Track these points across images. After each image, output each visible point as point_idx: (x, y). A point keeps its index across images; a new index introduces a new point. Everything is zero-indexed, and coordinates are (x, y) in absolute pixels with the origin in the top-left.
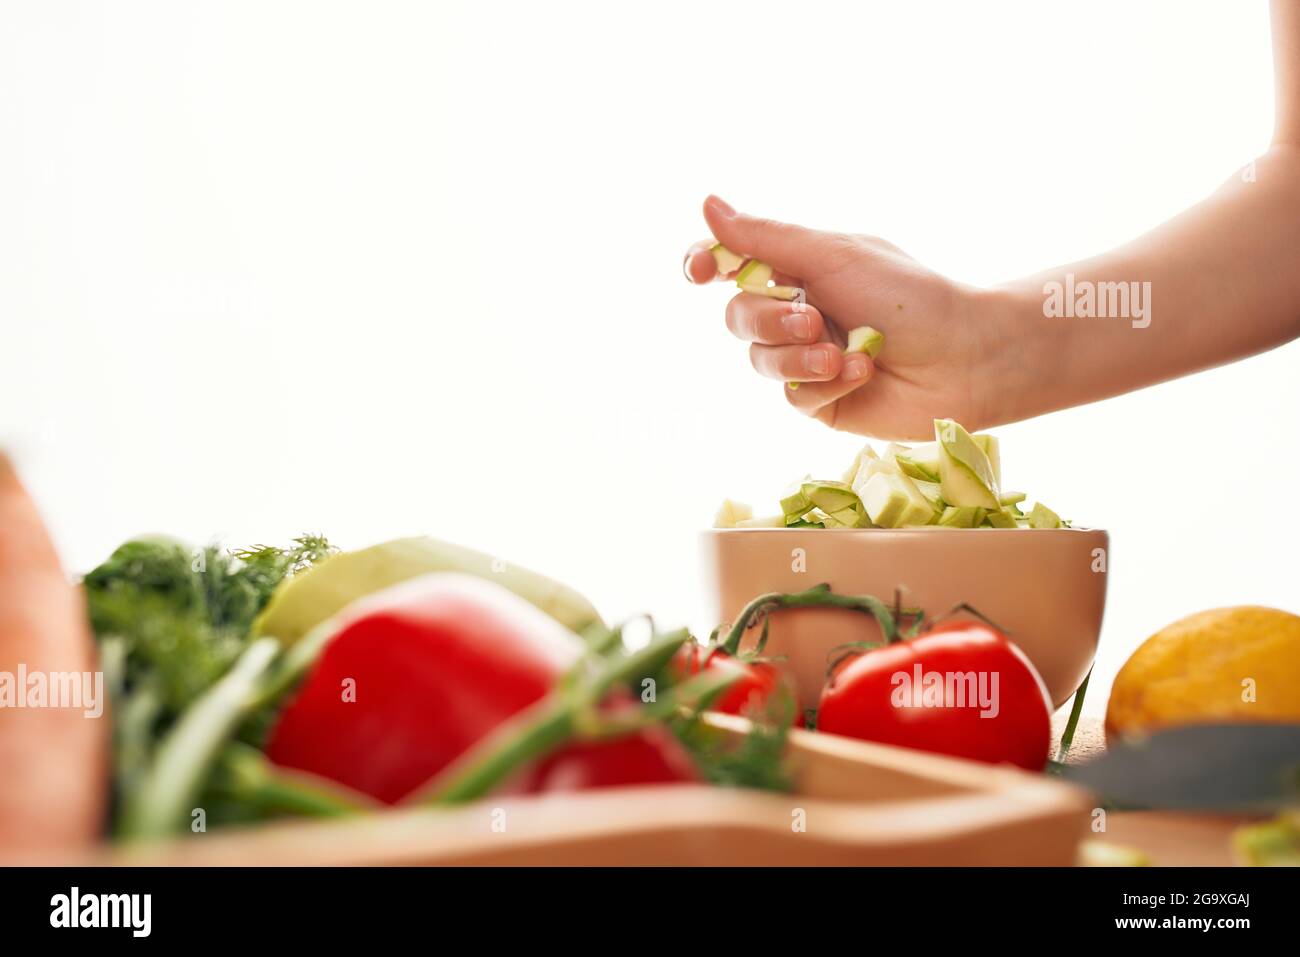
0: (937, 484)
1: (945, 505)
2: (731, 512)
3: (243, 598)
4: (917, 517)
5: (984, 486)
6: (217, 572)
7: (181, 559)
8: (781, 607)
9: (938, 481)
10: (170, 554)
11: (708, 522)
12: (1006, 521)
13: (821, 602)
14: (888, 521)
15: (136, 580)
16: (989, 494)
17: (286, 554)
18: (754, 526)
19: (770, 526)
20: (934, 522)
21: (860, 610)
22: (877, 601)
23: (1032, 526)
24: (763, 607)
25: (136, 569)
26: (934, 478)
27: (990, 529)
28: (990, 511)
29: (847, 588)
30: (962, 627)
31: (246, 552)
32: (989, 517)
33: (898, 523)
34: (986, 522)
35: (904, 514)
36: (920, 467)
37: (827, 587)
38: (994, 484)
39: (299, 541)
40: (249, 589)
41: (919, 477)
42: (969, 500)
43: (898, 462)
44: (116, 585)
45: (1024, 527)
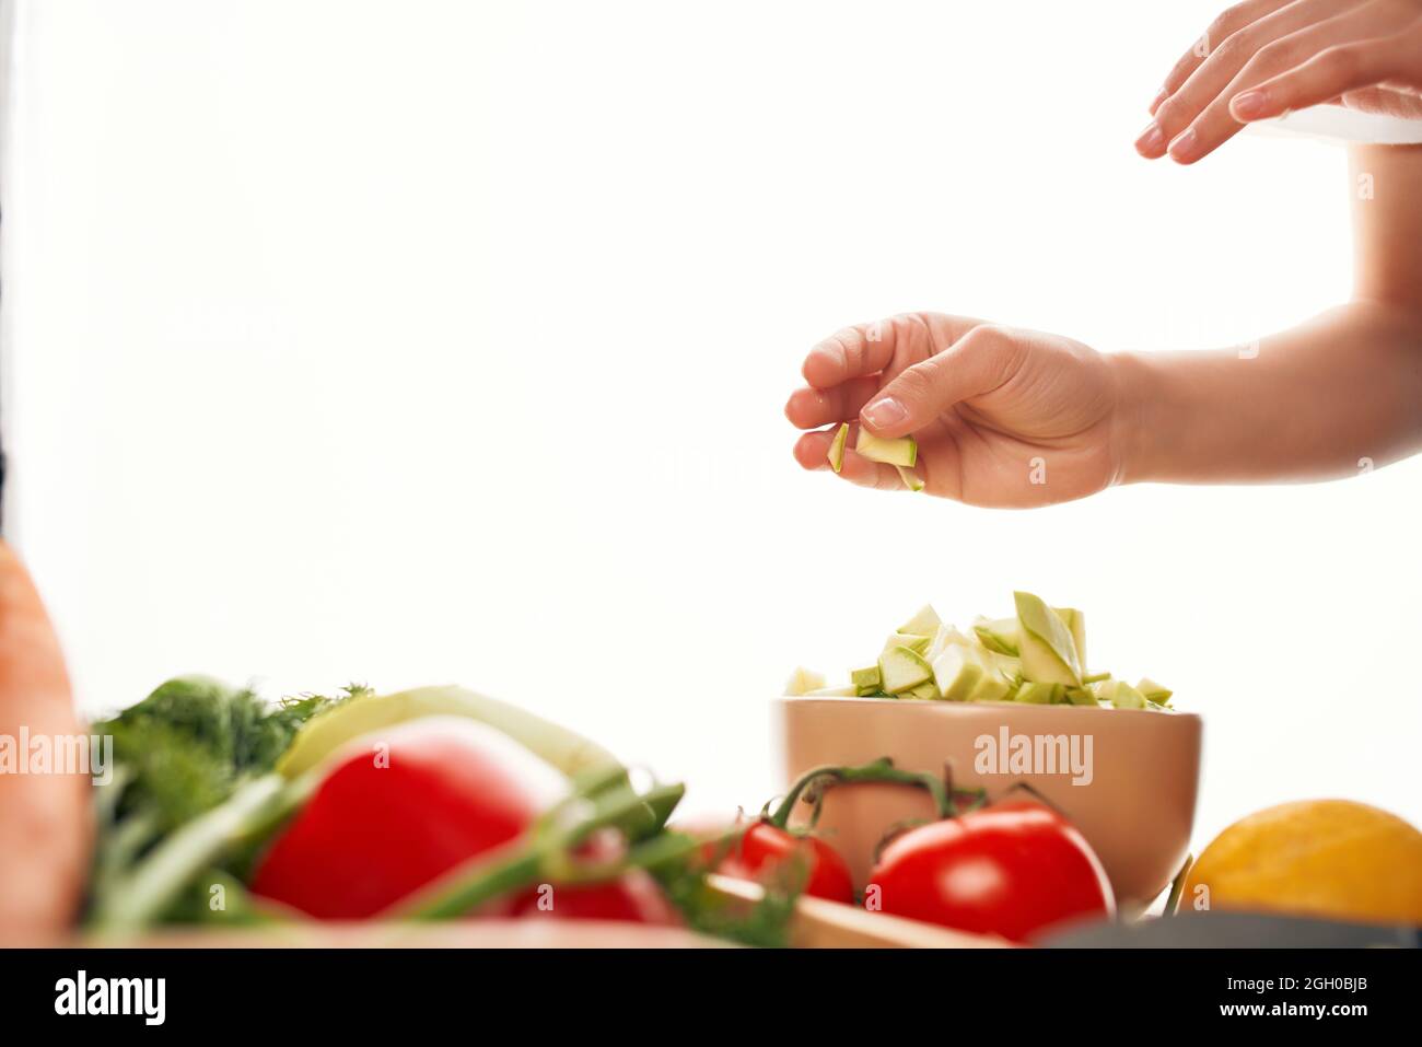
0: (1016, 658)
1: (1025, 680)
2: (803, 681)
3: (272, 741)
4: (991, 691)
5: (1061, 661)
6: (250, 715)
7: (213, 697)
8: (840, 781)
9: (1017, 655)
10: (204, 693)
11: (777, 690)
12: (1088, 699)
13: (883, 777)
14: (959, 694)
15: (165, 715)
16: (1068, 670)
17: (332, 702)
18: (823, 695)
19: (841, 696)
20: (1009, 697)
21: (918, 786)
22: (934, 777)
23: (1115, 705)
24: (819, 779)
25: (166, 706)
26: (1011, 651)
27: (1068, 707)
28: (1070, 688)
29: (909, 763)
30: (1022, 807)
31: (293, 699)
32: (1069, 694)
33: (971, 695)
34: (1067, 700)
35: (977, 688)
36: (997, 639)
37: (889, 761)
38: (1076, 659)
39: (346, 689)
40: (278, 732)
41: (997, 650)
42: (1048, 676)
43: (979, 635)
44: (143, 721)
45: (1106, 706)
